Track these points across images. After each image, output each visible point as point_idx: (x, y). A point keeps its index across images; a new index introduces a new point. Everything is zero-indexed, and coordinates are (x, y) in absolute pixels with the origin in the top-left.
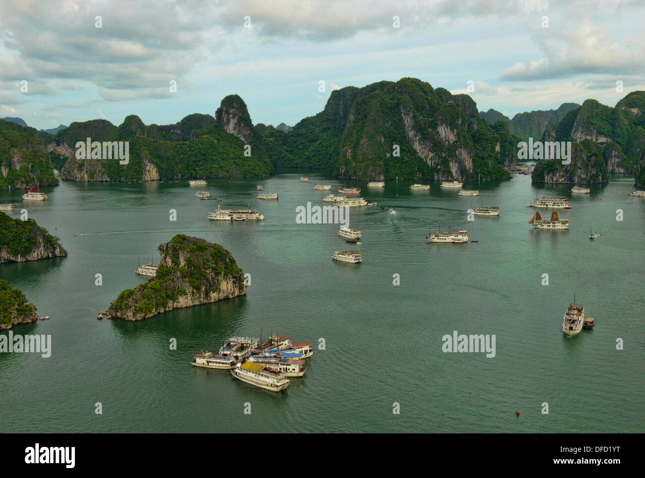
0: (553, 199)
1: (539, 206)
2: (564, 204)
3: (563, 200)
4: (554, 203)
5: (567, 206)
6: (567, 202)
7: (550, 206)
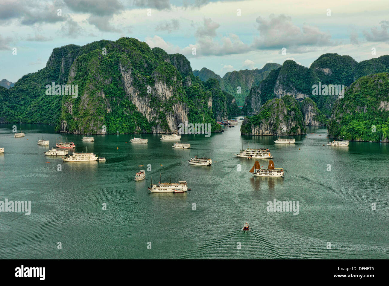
0: (256, 150)
1: (244, 157)
2: (266, 155)
3: (265, 151)
4: (257, 154)
5: (268, 157)
6: (268, 152)
7: (254, 157)
